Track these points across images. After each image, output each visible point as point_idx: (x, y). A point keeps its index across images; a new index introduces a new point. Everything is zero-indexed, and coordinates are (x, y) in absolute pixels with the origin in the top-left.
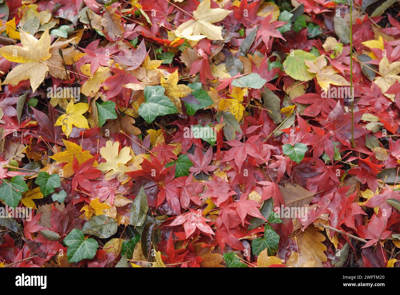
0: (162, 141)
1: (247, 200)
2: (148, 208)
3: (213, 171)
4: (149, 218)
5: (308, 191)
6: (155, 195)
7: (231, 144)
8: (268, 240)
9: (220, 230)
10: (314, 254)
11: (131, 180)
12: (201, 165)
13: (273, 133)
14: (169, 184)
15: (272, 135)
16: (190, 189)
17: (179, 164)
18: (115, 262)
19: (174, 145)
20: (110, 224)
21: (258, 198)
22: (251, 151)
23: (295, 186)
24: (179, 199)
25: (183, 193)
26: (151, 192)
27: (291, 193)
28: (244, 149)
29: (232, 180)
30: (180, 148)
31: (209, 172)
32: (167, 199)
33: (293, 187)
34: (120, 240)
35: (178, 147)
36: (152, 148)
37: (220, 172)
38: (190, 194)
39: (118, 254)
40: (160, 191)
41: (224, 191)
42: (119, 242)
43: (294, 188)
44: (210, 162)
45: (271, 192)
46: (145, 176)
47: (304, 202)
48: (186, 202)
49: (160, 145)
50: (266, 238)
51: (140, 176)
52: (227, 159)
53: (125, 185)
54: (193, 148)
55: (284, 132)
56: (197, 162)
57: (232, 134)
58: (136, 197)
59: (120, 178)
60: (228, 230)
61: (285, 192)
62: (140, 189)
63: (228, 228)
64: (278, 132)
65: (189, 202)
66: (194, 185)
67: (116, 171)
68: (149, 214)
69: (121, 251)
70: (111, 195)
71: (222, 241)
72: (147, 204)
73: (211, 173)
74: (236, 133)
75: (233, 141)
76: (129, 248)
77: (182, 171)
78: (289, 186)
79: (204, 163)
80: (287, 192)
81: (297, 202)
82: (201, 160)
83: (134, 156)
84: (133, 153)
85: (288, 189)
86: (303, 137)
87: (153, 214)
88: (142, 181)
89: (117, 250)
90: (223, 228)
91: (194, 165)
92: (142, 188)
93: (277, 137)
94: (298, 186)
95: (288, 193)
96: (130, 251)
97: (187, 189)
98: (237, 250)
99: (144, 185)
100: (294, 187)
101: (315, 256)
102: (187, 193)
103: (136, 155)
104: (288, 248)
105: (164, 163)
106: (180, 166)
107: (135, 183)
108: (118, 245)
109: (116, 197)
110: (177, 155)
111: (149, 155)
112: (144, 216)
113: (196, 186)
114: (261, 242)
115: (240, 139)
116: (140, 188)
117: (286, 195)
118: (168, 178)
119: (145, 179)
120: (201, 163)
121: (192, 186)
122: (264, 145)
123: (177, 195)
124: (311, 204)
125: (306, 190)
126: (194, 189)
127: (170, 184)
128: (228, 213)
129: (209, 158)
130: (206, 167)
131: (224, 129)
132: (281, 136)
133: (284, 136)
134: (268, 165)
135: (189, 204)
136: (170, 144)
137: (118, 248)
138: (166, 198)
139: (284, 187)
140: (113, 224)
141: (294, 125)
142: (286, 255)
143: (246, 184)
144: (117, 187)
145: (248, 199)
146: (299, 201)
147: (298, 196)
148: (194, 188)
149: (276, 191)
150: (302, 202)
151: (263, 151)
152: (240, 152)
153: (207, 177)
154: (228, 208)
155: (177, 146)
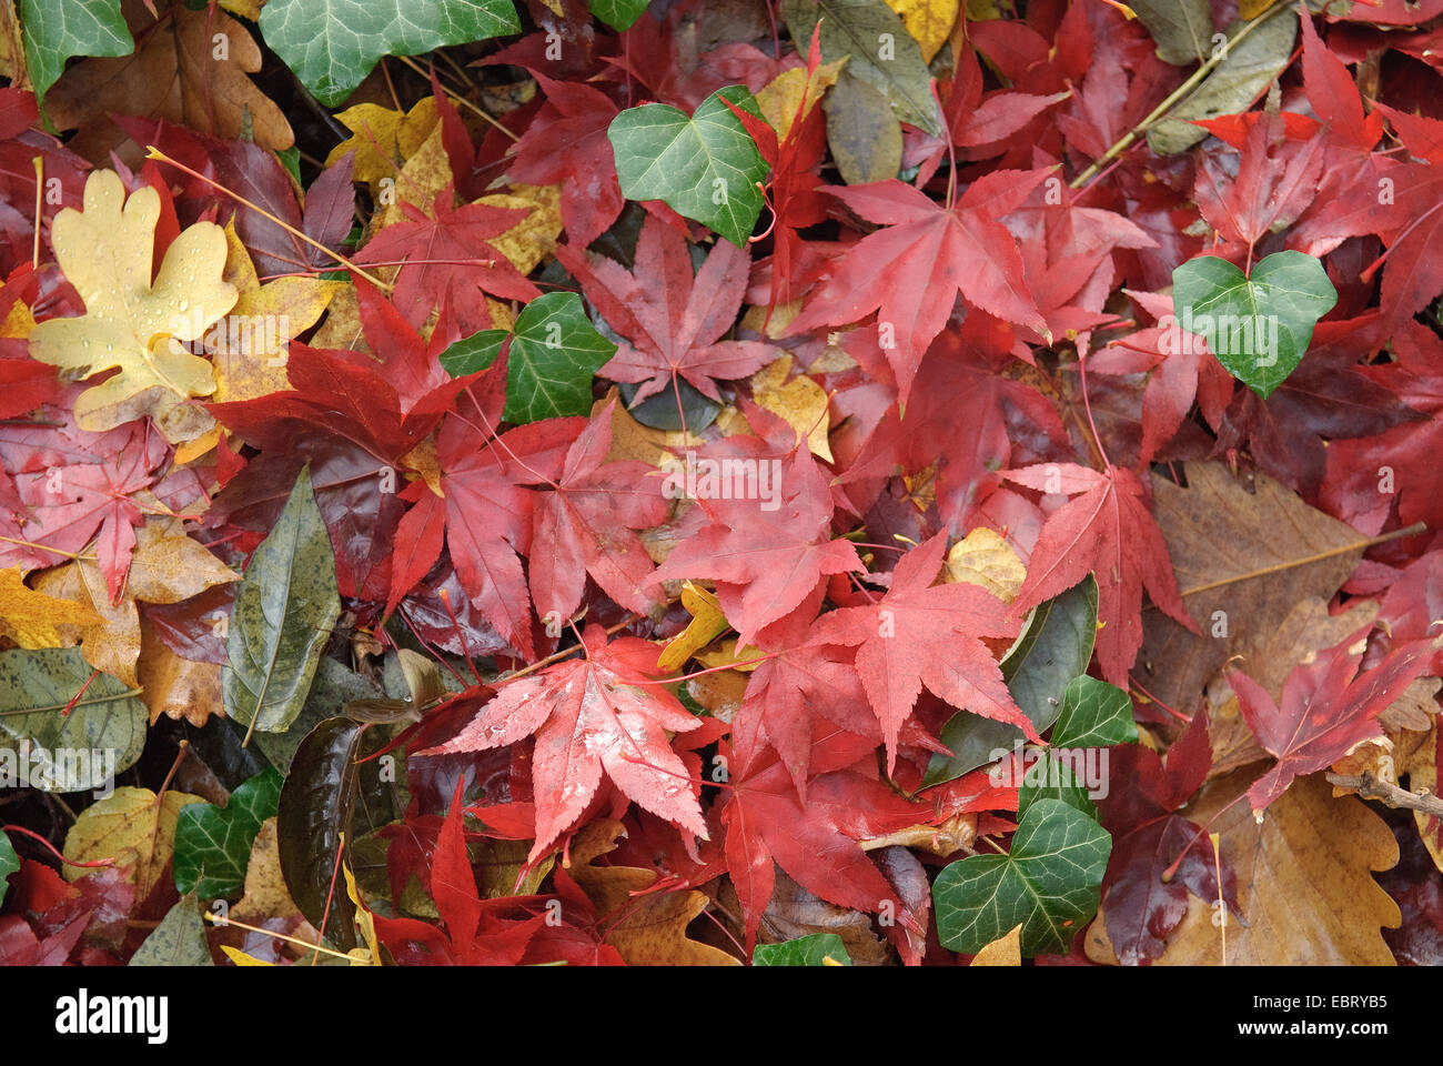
0: (435, 185)
1: (936, 582)
2: (334, 607)
3: (749, 378)
4: (340, 674)
5: (1328, 519)
6: (384, 529)
7: (867, 207)
8: (1036, 864)
9: (751, 783)
10: (1322, 931)
11: (231, 440)
12: (673, 336)
13: (1141, 138)
14: (470, 460)
15: (1132, 144)
16: (591, 504)
17: (528, 346)
18: (135, 923)
19: (516, 202)
20: (104, 709)
21: (1006, 571)
22: (982, 273)
23: (1250, 488)
24: (525, 562)
25: (544, 529)
26: (357, 510)
27: (1220, 527)
28: (944, 252)
29: (860, 438)
30: (551, 220)
31: (723, 385)
32: (456, 554)
33: (1238, 490)
34: (162, 804)
35: (539, 215)
36: (369, 236)
37: (791, 378)
38: (587, 537)
39: (153, 876)
40: (409, 506)
41: (793, 530)
42: (155, 812)
43: (1240, 500)
44: (732, 320)
45: (1090, 539)
46: (319, 418)
47: (1297, 585)
48: (563, 592)
49: (418, 214)
50: (1028, 853)
51: (287, 421)
52: (837, 304)
53: (202, 469)
54: (630, 221)
55: (1210, 135)
56: (652, 318)
57: (876, 138)
58: (266, 543)
59: (165, 420)
60: (802, 789)
61: (1186, 522)
62: (290, 487)
63: (799, 777)
64: (1173, 128)
65: (578, 591)
66: (619, 482)
67: (139, 377)
68: (339, 648)
69: (171, 860)
70: (110, 521)
71: (760, 861)
72: (334, 583)
73: (737, 389)
74: (906, 130)
75: (879, 189)
76: (220, 842)
77: (550, 388)
78: (1210, 482)
79: (691, 323)
80: (1195, 518)
81: (1257, 582)
82: (677, 306)
83: (254, 282)
84: (245, 268)
85: (1207, 504)
86: (1327, 178)
87: (361, 651)
88: (304, 445)
89: (147, 853)
90: (771, 774)
91: (631, 333)
92: (303, 488)
93: (1165, 162)
94: (1271, 489)
95: (1206, 525)
96: (229, 860)
97: (569, 509)
98: (850, 910)
99: (316, 467)
100: (1246, 495)
101: (1328, 944)
102: (569, 537)
103: (264, 276)
104: (1168, 875)
105: (440, 336)
106: (532, 358)
107: (258, 459)
108: (152, 829)
109: (145, 537)
110: (529, 268)
111: (344, 286)
112: (307, 667)
113: (629, 487)
114: (993, 880)
115: (925, 176)
116: (288, 483)
117: (1189, 536)
118: (461, 425)
119: (316, 433)
120: (676, 323)
121: (604, 483)
122: (1078, 215)
123: (511, 537)
124: (1343, 597)
125: (1317, 514)
126: (614, 505)
127: (476, 466)
128: (806, 684)
129: (724, 293)
130: (703, 351)
131: (828, 107)
132: (1190, 159)
133: (1208, 165)
134: (1092, 352)
135: (577, 603)
136: (485, 200)
137: (150, 842)
138: (446, 549)
139: (1184, 484)
140: (120, 708)
141: (1275, 96)
142: (1151, 926)
143: (944, 464)
144: (152, 473)
145: (942, 577)
146: (1265, 579)
147: (1266, 550)
148: (618, 498)
149: (1126, 530)
150: (1286, 584)
151: (1067, 252)
152: (918, 269)
153: (710, 413)
154: (809, 654)
155: (532, 210)
